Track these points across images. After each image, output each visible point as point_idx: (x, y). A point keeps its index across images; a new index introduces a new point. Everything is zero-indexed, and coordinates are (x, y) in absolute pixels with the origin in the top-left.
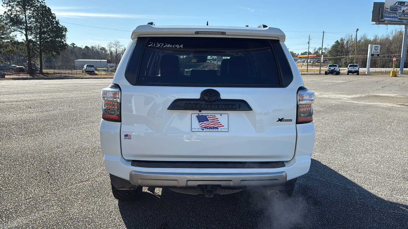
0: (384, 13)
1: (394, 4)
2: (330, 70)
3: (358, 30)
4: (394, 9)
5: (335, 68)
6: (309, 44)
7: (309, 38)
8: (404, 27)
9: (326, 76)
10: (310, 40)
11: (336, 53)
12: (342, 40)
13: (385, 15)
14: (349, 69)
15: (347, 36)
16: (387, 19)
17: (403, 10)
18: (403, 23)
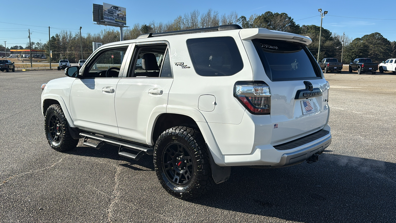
0: (104, 14)
1: (110, 8)
2: (62, 65)
3: (81, 28)
4: (111, 12)
5: (66, 64)
6: (30, 39)
7: (29, 32)
8: (120, 29)
9: (59, 71)
10: (30, 34)
11: (53, 48)
12: (57, 36)
13: (105, 16)
14: (80, 64)
15: (62, 32)
16: (107, 20)
17: (117, 14)
18: (119, 25)
